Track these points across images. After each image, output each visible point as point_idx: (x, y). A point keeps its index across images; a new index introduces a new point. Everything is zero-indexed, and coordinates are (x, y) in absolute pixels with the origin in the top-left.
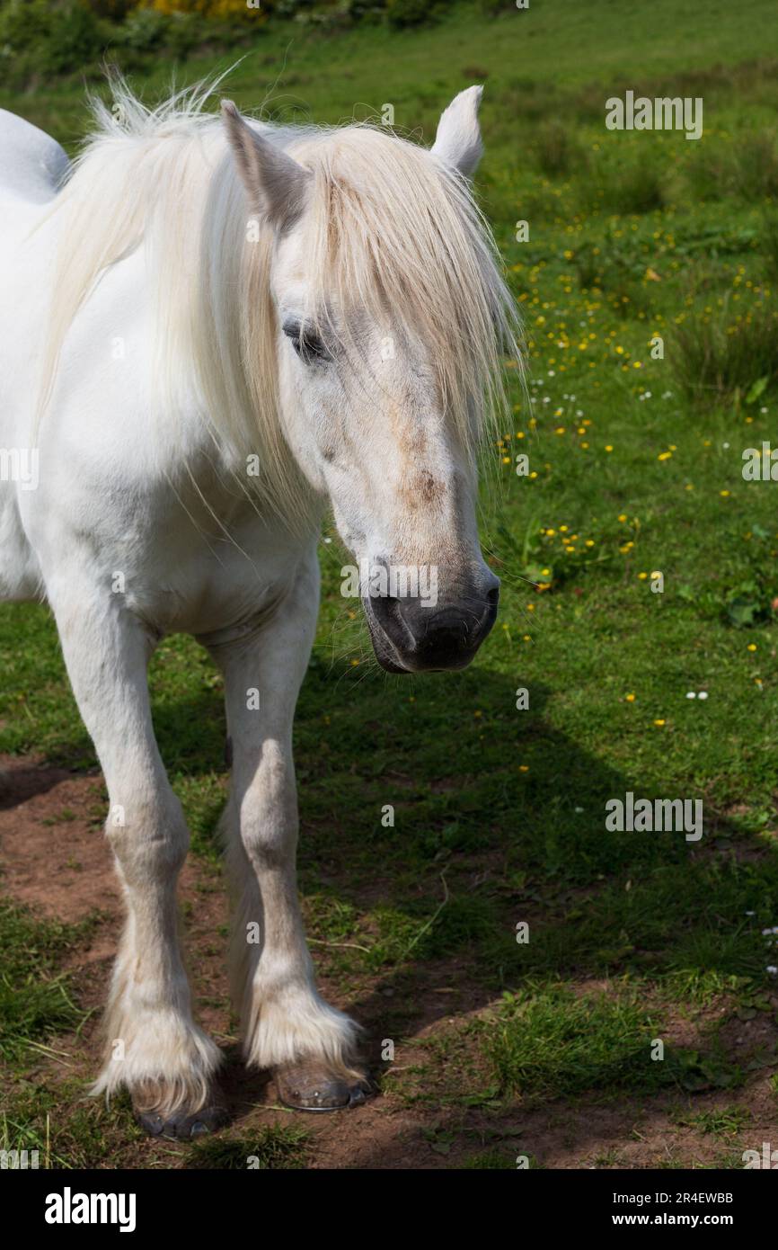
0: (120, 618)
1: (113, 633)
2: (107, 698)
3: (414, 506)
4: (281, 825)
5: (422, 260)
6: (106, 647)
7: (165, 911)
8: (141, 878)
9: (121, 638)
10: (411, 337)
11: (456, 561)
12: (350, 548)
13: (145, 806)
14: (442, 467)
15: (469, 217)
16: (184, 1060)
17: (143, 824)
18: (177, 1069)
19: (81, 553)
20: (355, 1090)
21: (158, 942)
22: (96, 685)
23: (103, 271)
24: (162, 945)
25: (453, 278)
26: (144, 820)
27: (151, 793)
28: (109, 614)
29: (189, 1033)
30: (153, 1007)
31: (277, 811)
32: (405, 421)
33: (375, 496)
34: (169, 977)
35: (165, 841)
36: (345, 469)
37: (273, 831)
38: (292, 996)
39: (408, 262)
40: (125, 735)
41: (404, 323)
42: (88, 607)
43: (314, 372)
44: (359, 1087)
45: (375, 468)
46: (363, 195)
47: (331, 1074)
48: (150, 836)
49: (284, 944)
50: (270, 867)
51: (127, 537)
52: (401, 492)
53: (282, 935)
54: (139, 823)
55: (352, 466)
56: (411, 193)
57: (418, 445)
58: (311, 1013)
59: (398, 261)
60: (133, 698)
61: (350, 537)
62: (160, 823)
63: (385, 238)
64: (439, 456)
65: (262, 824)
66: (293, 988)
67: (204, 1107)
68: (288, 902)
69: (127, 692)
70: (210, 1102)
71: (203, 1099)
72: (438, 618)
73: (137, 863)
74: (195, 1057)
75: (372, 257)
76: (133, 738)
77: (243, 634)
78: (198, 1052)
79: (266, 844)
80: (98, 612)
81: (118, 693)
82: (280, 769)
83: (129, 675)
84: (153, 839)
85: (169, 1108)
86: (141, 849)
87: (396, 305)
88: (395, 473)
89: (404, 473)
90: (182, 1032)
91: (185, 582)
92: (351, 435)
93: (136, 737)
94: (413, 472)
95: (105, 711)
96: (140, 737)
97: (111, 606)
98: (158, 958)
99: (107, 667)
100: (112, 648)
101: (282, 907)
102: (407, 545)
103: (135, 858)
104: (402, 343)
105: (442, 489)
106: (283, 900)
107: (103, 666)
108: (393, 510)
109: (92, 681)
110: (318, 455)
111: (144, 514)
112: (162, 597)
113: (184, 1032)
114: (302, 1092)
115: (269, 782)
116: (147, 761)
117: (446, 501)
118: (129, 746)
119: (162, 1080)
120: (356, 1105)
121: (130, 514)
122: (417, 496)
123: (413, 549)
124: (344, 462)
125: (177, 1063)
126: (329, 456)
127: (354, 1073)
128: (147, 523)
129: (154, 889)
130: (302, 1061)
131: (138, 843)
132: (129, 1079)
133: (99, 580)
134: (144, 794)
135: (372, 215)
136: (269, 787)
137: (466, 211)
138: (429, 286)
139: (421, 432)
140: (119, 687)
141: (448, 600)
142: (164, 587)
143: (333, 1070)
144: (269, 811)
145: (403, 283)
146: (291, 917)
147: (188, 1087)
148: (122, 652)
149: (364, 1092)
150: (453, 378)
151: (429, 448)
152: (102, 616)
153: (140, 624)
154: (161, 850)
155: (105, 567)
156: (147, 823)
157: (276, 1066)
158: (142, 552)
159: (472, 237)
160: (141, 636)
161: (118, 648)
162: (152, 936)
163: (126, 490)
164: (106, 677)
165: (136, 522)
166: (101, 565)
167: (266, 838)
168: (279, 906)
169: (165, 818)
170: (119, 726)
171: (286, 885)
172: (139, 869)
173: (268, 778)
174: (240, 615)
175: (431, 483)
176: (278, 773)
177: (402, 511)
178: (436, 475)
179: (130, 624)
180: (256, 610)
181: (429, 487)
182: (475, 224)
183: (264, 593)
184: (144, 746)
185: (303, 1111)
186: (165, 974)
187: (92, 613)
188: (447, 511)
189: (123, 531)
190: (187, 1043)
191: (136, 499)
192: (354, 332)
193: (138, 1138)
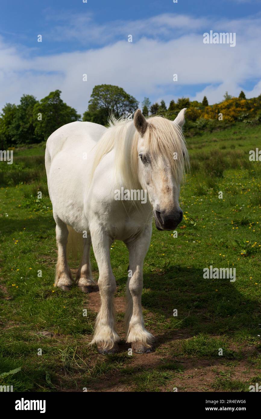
0: (103, 233)
1: (101, 236)
2: (99, 252)
3: (165, 193)
4: (138, 285)
5: (168, 141)
6: (100, 240)
7: (109, 303)
8: (104, 294)
9: (103, 238)
10: (166, 158)
11: (173, 205)
12: (152, 204)
13: (106, 277)
14: (171, 185)
15: (179, 134)
16: (109, 337)
17: (105, 281)
18: (107, 339)
19: (96, 218)
20: (148, 349)
21: (107, 310)
22: (97, 248)
23: (105, 155)
24: (108, 311)
25: (175, 146)
26: (105, 280)
27: (107, 274)
28: (101, 231)
29: (111, 332)
30: (104, 325)
31: (137, 282)
32: (164, 176)
33: (157, 192)
34: (109, 318)
35: (110, 286)
36: (151, 187)
37: (135, 287)
38: (137, 327)
39: (165, 142)
40: (103, 260)
41: (165, 156)
42: (96, 230)
43: (145, 166)
44: (150, 349)
45: (157, 185)
46: (156, 128)
47: (143, 345)
48: (106, 284)
49: (137, 314)
50: (135, 296)
51: (105, 213)
52: (162, 190)
53: (136, 312)
54: (104, 281)
55: (153, 186)
56: (167, 129)
57: (166, 181)
58: (141, 331)
59: (163, 142)
60: (105, 252)
61: (152, 201)
62: (109, 282)
63: (161, 137)
64: (171, 183)
65: (133, 285)
66: (138, 325)
67: (112, 348)
68: (138, 304)
69: (104, 250)
70: (114, 347)
71: (112, 347)
72: (169, 217)
73: (103, 290)
74: (112, 337)
75: (158, 141)
76: (104, 261)
77: (133, 240)
78: (113, 336)
79: (134, 290)
80: (98, 231)
81: (102, 250)
82: (139, 273)
83: (104, 246)
84: (107, 285)
85: (105, 347)
86: (104, 287)
87: (163, 151)
88: (161, 186)
89: (163, 187)
90: (110, 331)
91: (119, 225)
92: (153, 179)
93: (105, 261)
94: (165, 186)
95: (99, 254)
96: (106, 261)
97: (101, 230)
98: (106, 313)
99: (100, 244)
100: (101, 240)
101: (137, 305)
102: (163, 201)
103: (103, 289)
104: (164, 160)
105: (171, 190)
106: (137, 303)
107: (99, 244)
108: (160, 194)
109: (96, 248)
110: (146, 184)
111: (109, 208)
112: (113, 229)
113: (111, 331)
114: (136, 348)
115: (136, 275)
116: (107, 267)
117: (172, 192)
118: (104, 263)
119: (103, 341)
120: (148, 353)
121: (106, 208)
122: (166, 191)
123: (164, 202)
124: (151, 185)
125: (107, 338)
126: (148, 184)
127: (149, 345)
128: (110, 211)
129: (107, 297)
130: (137, 342)
131: (104, 286)
132: (97, 341)
133: (99, 224)
134: (106, 274)
135: (158, 132)
136: (136, 276)
137: (179, 133)
138: (169, 147)
139: (167, 178)
140: (102, 249)
141: (171, 213)
142: (113, 226)
143: (143, 344)
144: (135, 282)
145: (164, 146)
146: (139, 308)
147: (109, 344)
148: (103, 241)
149: (150, 350)
150: (174, 167)
151: (169, 181)
152: (99, 232)
153: (108, 235)
154: (109, 288)
155: (101, 221)
156: (106, 281)
157: (132, 342)
158: (108, 217)
159: (179, 138)
160: (108, 238)
161: (102, 240)
162: (105, 308)
163: (106, 202)
164: (99, 247)
165: (107, 210)
166: (100, 220)
167: (134, 288)
168: (136, 305)
169: (110, 280)
170: (102, 258)
171: (138, 301)
172: (104, 292)
173: (136, 274)
174: (131, 235)
175: (169, 188)
176: (138, 273)
177: (162, 194)
178: (170, 187)
179: (105, 234)
180: (135, 233)
181: (168, 189)
182: (181, 135)
183: (137, 229)
184: (107, 263)
185: (136, 353)
186: (107, 317)
187: (97, 231)
188: (172, 194)
189: (105, 212)
190: (111, 333)
191: (108, 204)
192: (154, 157)
193: (96, 354)
